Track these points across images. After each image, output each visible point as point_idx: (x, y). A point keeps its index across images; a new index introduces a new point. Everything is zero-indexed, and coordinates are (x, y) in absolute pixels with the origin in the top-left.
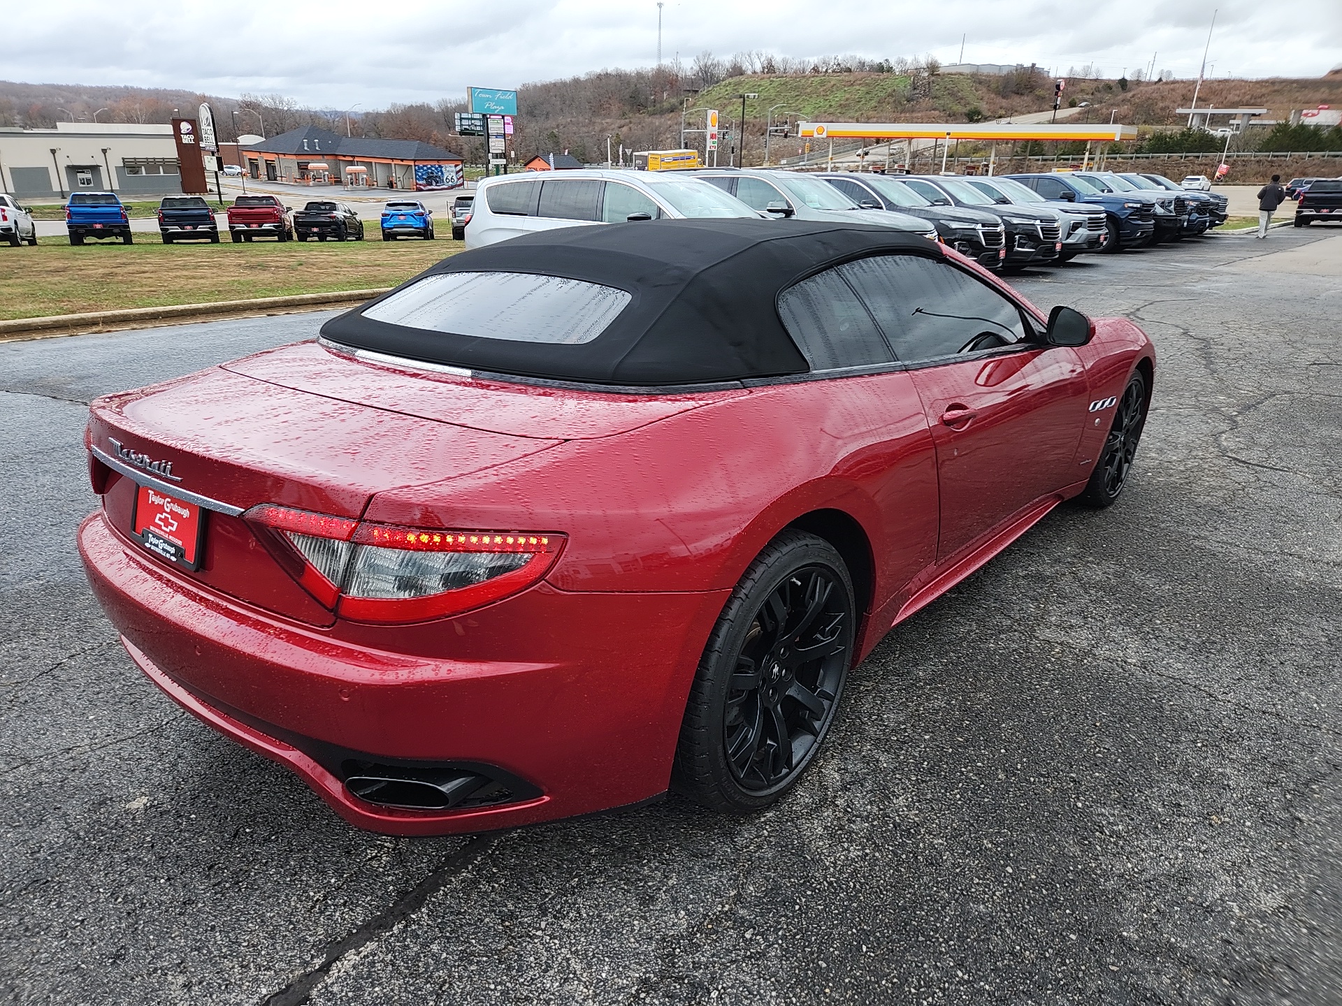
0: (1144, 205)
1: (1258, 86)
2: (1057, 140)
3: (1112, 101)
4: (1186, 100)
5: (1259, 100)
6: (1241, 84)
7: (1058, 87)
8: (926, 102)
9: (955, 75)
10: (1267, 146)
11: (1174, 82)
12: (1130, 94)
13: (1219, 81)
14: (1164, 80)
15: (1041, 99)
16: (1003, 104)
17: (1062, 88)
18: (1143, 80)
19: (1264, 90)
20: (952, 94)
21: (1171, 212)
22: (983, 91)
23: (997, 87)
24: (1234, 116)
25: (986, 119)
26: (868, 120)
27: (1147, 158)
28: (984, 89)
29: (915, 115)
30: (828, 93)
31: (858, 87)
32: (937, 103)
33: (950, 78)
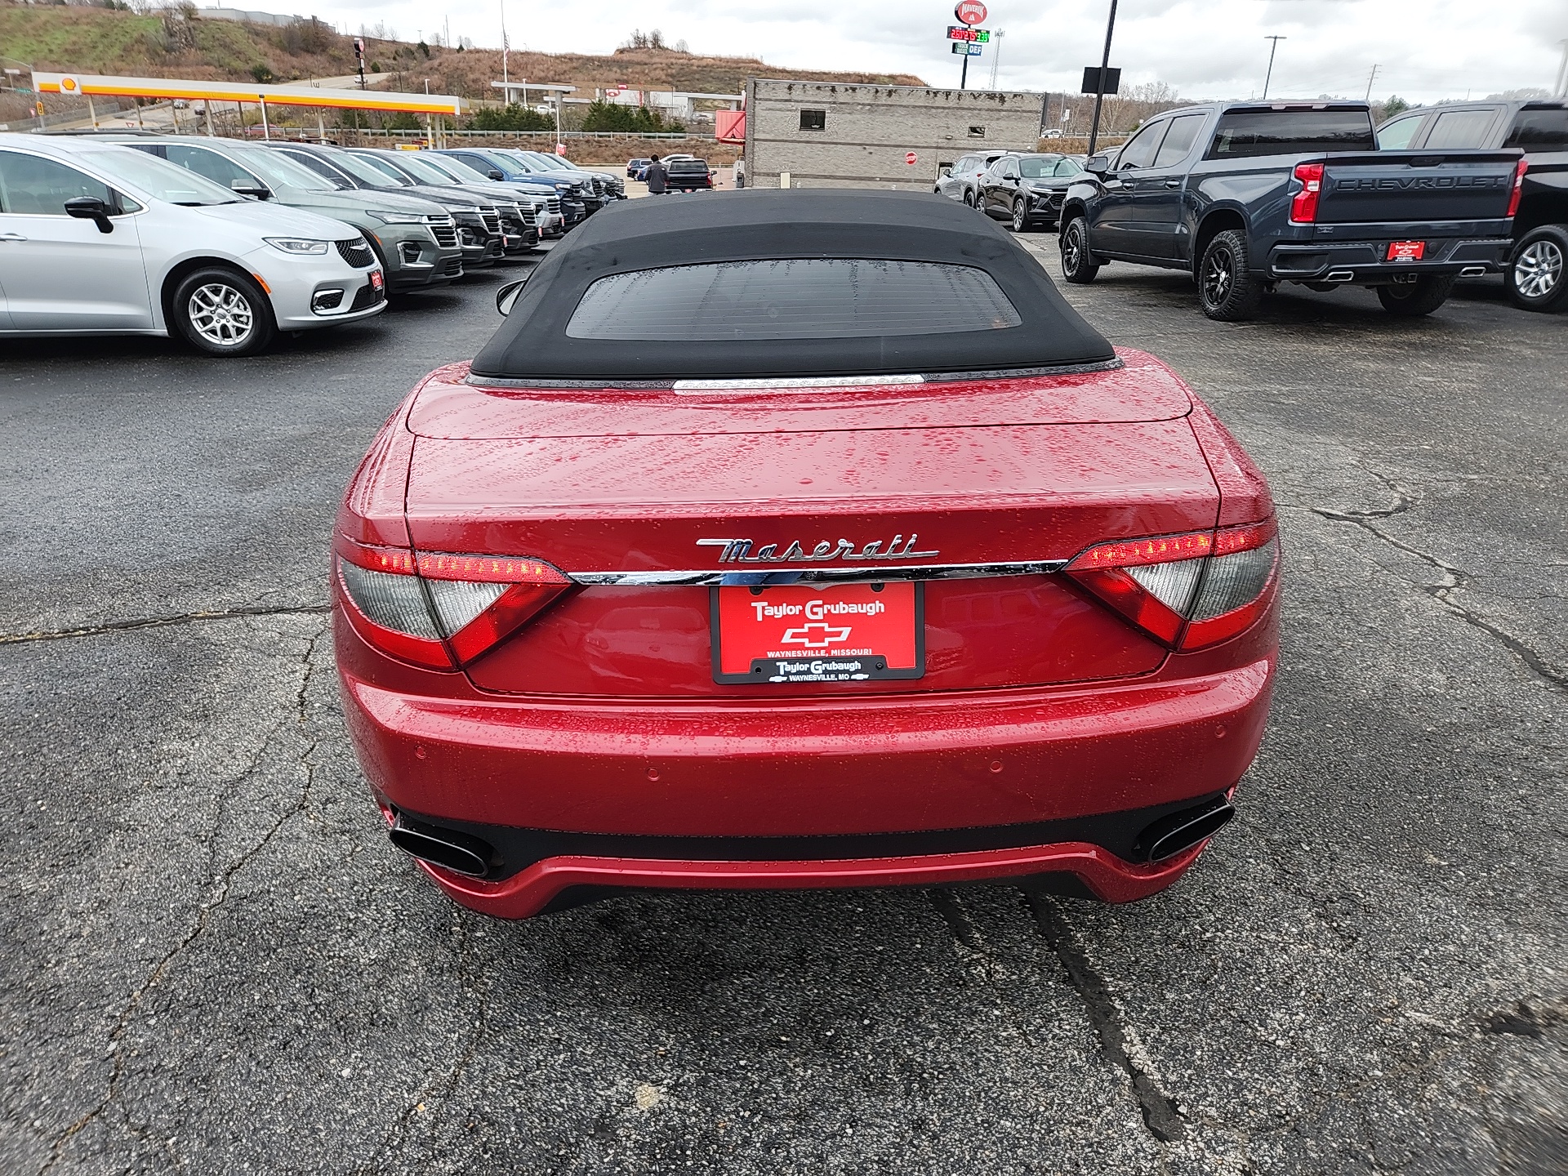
0: (573, 186)
1: (557, 61)
2: (379, 110)
3: (418, 69)
4: (496, 73)
5: (562, 77)
6: (543, 58)
7: (357, 47)
8: (193, 54)
9: (221, 21)
10: (588, 126)
11: (478, 51)
12: (436, 63)
13: (522, 54)
14: (465, 48)
15: (336, 59)
16: (295, 63)
17: (362, 49)
18: (443, 46)
19: (564, 67)
20: (225, 46)
21: (591, 193)
22: (263, 46)
23: (281, 42)
24: (547, 93)
25: (277, 80)
26: (117, 72)
27: (483, 135)
28: (265, 43)
29: (182, 69)
30: (41, 32)
31: (86, 28)
32: (208, 56)
33: (214, 24)
